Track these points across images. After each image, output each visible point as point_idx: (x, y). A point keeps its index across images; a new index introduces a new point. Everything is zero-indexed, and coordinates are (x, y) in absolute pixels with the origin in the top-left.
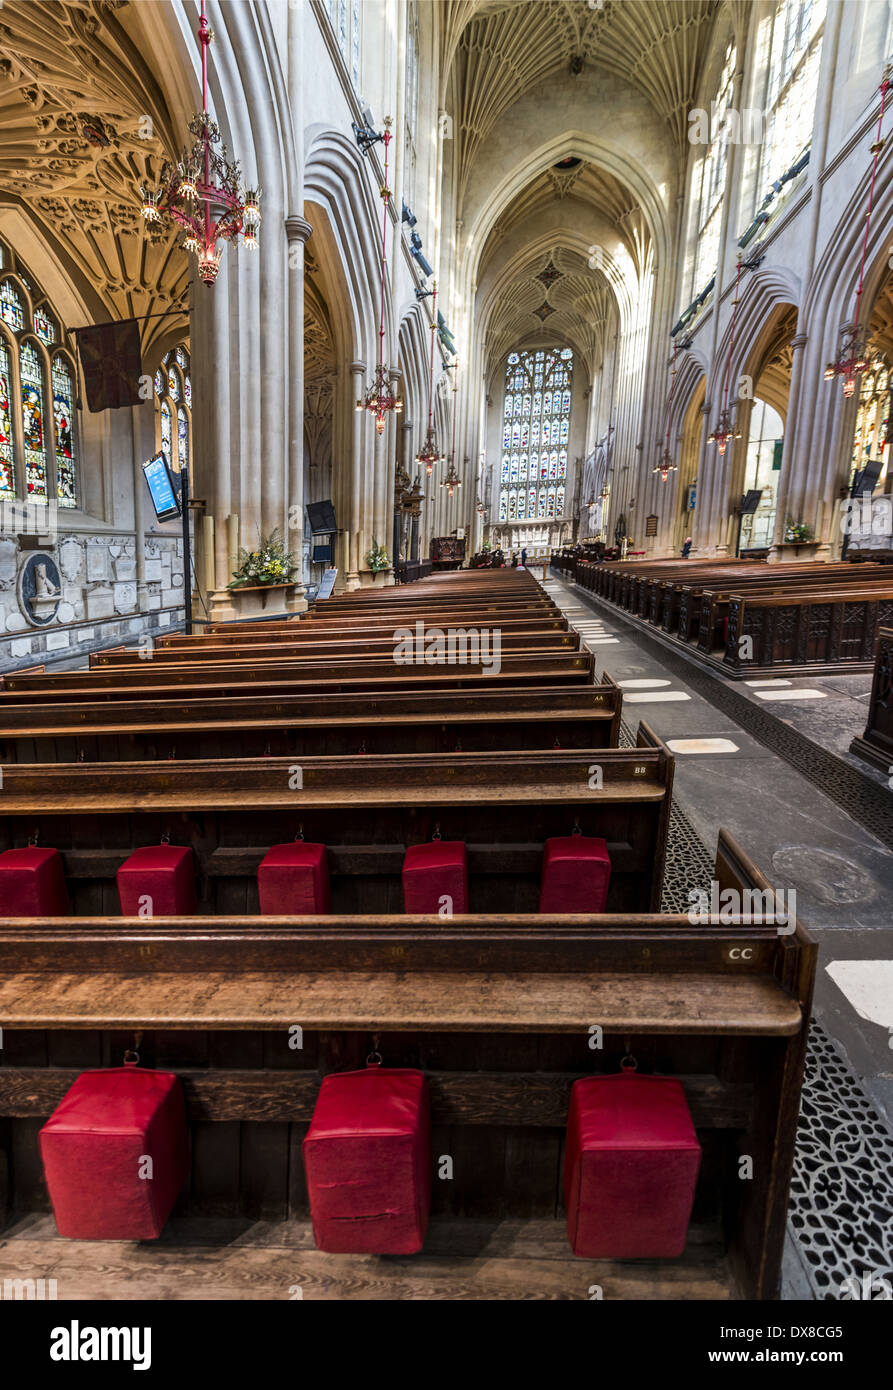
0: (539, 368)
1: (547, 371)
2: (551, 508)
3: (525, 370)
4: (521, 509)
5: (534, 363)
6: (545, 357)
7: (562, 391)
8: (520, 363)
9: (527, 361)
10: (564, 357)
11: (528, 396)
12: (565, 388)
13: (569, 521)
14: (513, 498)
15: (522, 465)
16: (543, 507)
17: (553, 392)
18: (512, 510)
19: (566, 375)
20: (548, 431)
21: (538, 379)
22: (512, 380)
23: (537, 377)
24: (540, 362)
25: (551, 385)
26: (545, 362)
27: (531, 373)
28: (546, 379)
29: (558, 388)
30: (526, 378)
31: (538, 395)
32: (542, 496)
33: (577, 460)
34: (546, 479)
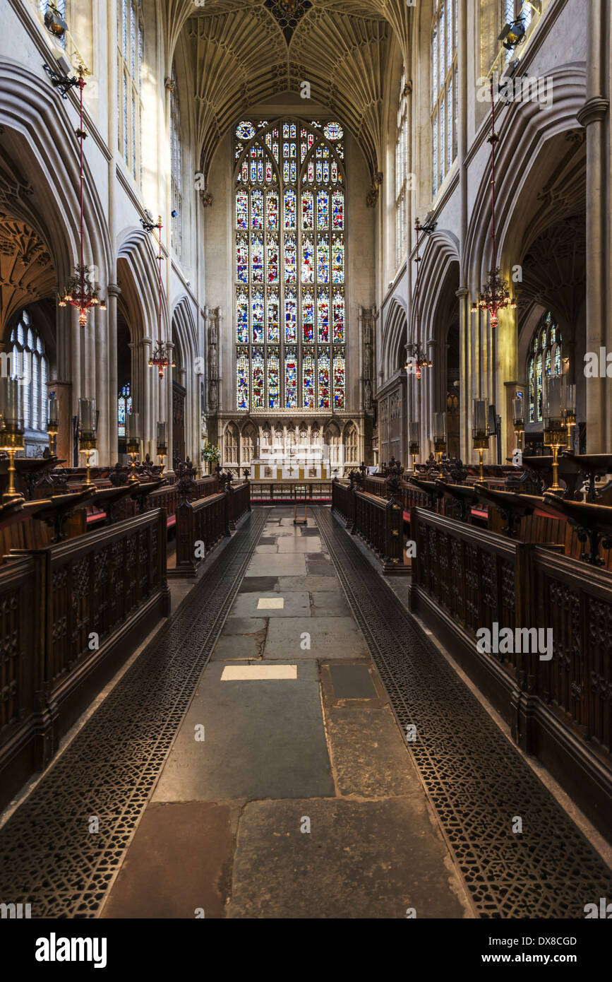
0: (289, 149)
1: (303, 157)
2: (325, 393)
3: (267, 151)
4: (273, 391)
5: (280, 141)
6: (298, 133)
7: (330, 194)
8: (255, 139)
9: (268, 137)
10: (329, 136)
11: (272, 195)
12: (334, 190)
13: (357, 418)
14: (258, 371)
15: (271, 314)
16: (311, 391)
17: (315, 194)
18: (257, 392)
19: (334, 166)
20: (310, 259)
21: (289, 170)
22: (245, 165)
23: (286, 165)
24: (290, 141)
25: (311, 180)
26: (299, 141)
27: (277, 158)
28: (302, 169)
29: (322, 187)
30: (269, 166)
31: (290, 196)
32: (308, 372)
33: (364, 311)
34: (312, 341)
